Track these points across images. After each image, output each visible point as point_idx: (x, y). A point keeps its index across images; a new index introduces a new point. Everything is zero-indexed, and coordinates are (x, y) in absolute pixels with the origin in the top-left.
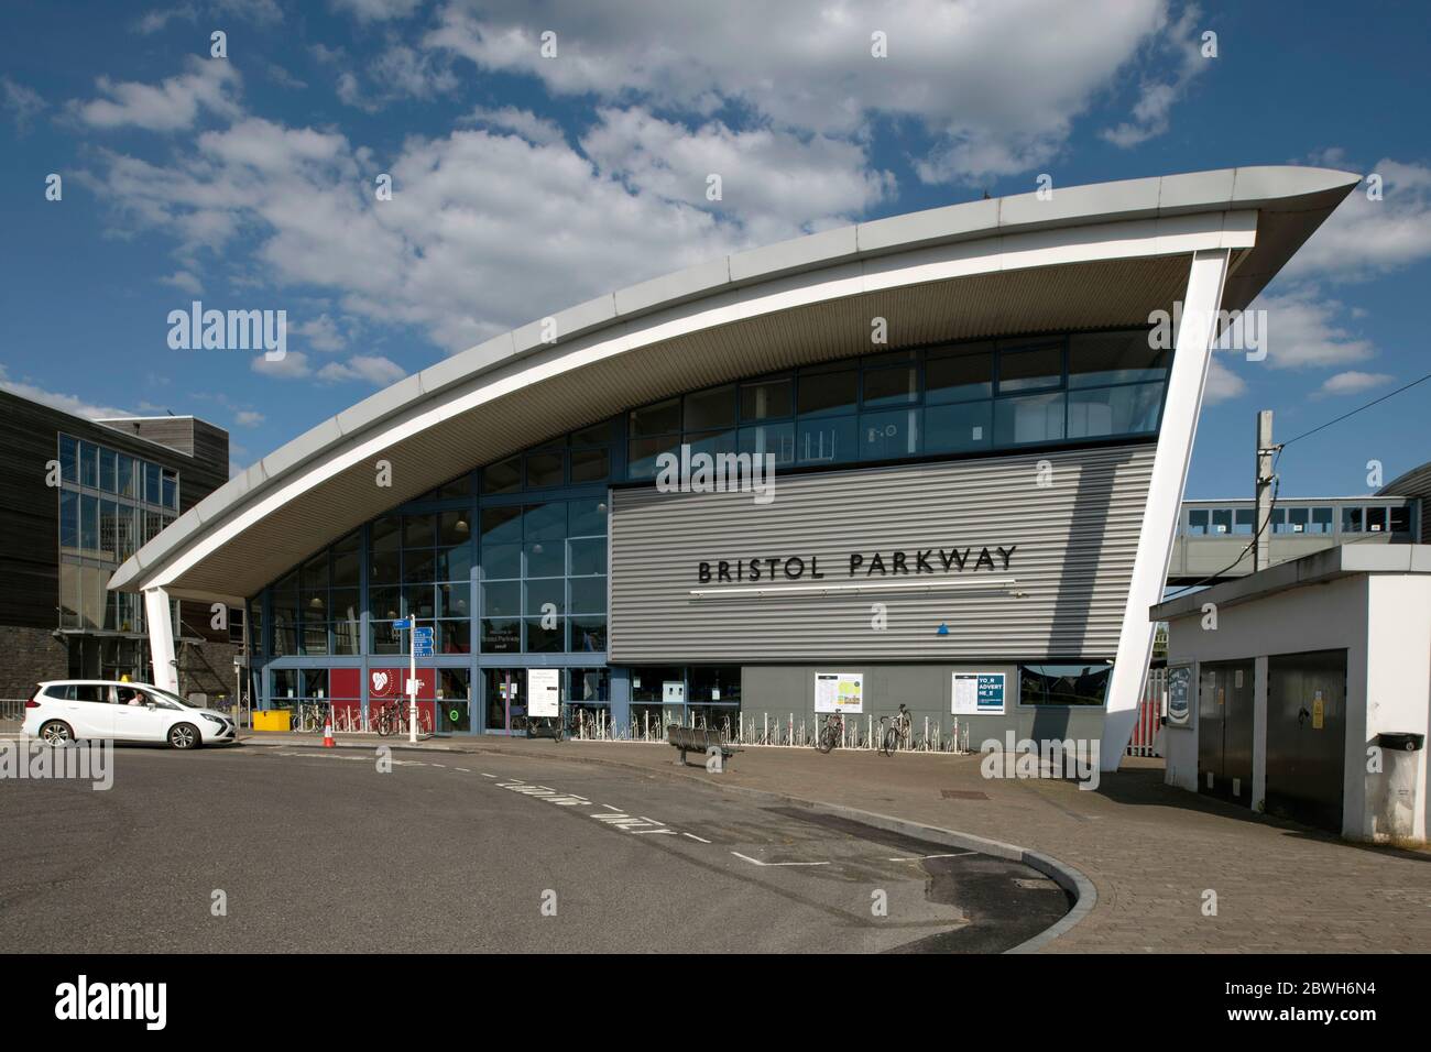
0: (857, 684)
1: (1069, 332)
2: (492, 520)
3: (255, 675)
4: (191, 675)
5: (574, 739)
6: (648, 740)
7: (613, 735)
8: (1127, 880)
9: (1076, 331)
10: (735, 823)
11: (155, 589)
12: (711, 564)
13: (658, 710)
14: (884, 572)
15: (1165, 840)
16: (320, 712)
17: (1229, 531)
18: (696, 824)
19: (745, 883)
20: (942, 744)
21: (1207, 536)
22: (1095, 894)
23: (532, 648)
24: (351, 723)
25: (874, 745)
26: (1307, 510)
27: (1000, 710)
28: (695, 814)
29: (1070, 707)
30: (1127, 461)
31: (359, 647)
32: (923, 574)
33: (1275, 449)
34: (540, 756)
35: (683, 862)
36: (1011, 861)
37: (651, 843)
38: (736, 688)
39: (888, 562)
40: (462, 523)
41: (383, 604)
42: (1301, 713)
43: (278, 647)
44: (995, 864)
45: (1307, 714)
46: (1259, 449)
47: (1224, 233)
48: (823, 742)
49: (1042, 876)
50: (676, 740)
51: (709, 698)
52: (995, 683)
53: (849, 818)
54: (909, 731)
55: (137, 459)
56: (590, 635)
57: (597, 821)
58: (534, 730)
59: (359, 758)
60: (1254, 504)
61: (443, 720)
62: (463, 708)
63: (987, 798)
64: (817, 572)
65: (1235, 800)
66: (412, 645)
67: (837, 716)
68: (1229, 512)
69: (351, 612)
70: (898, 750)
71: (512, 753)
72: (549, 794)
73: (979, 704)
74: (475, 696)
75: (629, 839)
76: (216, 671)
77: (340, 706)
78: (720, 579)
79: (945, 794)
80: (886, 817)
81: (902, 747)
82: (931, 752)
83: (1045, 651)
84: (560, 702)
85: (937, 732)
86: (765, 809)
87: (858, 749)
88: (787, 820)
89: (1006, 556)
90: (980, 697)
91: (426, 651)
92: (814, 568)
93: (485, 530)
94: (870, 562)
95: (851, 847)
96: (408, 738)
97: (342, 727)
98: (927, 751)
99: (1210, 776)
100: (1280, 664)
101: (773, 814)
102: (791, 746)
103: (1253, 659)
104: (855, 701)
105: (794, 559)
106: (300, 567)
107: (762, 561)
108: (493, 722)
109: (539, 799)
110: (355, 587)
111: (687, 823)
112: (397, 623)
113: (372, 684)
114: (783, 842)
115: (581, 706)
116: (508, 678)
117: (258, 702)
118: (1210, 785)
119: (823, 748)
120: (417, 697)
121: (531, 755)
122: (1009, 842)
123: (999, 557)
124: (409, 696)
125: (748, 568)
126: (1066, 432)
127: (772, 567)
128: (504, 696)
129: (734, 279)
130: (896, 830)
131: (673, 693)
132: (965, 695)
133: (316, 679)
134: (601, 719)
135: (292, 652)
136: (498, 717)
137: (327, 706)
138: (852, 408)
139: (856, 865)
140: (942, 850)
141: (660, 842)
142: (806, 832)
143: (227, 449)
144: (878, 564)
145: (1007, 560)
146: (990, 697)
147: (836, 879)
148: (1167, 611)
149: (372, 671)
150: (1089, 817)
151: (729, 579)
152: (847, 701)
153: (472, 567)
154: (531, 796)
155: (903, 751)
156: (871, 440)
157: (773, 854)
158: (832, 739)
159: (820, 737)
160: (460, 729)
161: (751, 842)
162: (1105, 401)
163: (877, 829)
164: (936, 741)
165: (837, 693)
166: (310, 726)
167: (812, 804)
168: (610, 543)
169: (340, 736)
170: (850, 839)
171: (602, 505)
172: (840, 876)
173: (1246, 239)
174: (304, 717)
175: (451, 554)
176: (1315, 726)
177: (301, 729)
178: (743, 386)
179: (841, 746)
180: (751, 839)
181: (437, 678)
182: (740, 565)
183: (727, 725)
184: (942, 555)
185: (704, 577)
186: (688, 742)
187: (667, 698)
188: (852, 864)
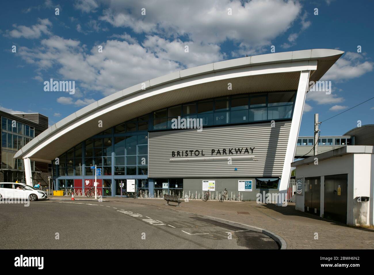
0: (213, 183)
1: (268, 92)
2: (117, 140)
3: (54, 181)
4: (38, 181)
5: (139, 198)
6: (159, 198)
7: (149, 197)
8: (294, 239)
9: (270, 92)
10: (182, 222)
11: (26, 158)
12: (175, 152)
13: (161, 190)
14: (220, 154)
15: (300, 226)
16: (71, 191)
17: (307, 144)
18: (171, 222)
19: (186, 240)
20: (236, 199)
21: (301, 146)
22: (286, 243)
23: (128, 174)
24: (79, 194)
25: (218, 199)
26: (326, 139)
27: (251, 190)
28: (171, 219)
29: (269, 189)
30: (283, 126)
31: (82, 174)
32: (231, 155)
33: (319, 123)
34: (129, 203)
35: (168, 234)
36: (259, 232)
37: (159, 228)
38: (182, 184)
39: (221, 151)
40: (109, 141)
41: (88, 162)
42: (334, 191)
43: (60, 173)
44: (255, 233)
45: (336, 191)
46: (315, 123)
47: (309, 66)
48: (205, 198)
49: (268, 237)
50: (166, 199)
51: (175, 187)
52: (249, 183)
53: (213, 220)
54: (227, 196)
55: (23, 124)
56: (144, 170)
57: (144, 222)
58: (128, 195)
59: (80, 203)
60: (314, 138)
61: (104, 193)
62: (110, 190)
63: (249, 214)
64: (203, 154)
65: (315, 214)
66: (96, 173)
67: (208, 192)
68: (307, 140)
69: (80, 164)
70: (224, 201)
71: (122, 202)
72: (131, 214)
73: (245, 188)
74: (113, 187)
75: (153, 227)
76: (45, 180)
77: (77, 189)
78: (178, 156)
79: (238, 213)
80: (224, 220)
81: (225, 200)
82: (233, 201)
83: (262, 175)
84: (135, 188)
85: (234, 196)
86: (190, 217)
87: (214, 200)
88: (196, 221)
89: (252, 150)
90: (245, 187)
91: (99, 175)
92: (202, 153)
93: (115, 143)
94: (217, 152)
95: (215, 229)
96: (94, 198)
97: (77, 195)
98: (232, 201)
99: (308, 208)
100: (327, 178)
101: (192, 219)
102: (196, 200)
103: (320, 177)
104: (213, 188)
105: (197, 151)
106: (66, 152)
107: (189, 151)
108: (118, 193)
109: (128, 215)
110: (81, 158)
111: (169, 222)
112: (92, 167)
113: (85, 183)
114: (196, 227)
115: (141, 189)
116: (122, 182)
117: (55, 188)
118: (308, 210)
119: (205, 200)
120: (97, 187)
121: (127, 202)
122: (258, 227)
123: (250, 150)
124: (95, 187)
125: (185, 153)
126: (267, 118)
127: (191, 153)
128: (121, 187)
129: (181, 77)
130: (226, 223)
131: (165, 186)
132: (242, 186)
133: (70, 182)
134: (146, 193)
135: (64, 175)
136: (119, 192)
137: (73, 189)
138: (212, 111)
139: (217, 234)
140: (239, 229)
141: (161, 228)
142: (202, 224)
143: (48, 122)
144: (219, 152)
145: (252, 151)
146: (248, 187)
147: (211, 239)
148: (296, 164)
149: (85, 180)
150: (278, 219)
151: (180, 156)
152: (211, 188)
153: (112, 152)
154: (126, 214)
155: (226, 201)
156: (217, 120)
157: (193, 231)
158: (207, 198)
159: (204, 197)
160: (109, 195)
161: (186, 227)
162: (277, 110)
163: (221, 223)
164: (234, 198)
165: (208, 186)
166: (69, 194)
167: (203, 216)
168: (148, 146)
169: (77, 197)
170: (214, 226)
171: (147, 137)
172: (213, 238)
173: (314, 68)
174: (67, 192)
175: (107, 149)
176: (338, 195)
177: (66, 195)
178: (183, 105)
179: (209, 200)
180: (186, 226)
181: (103, 182)
182: (183, 152)
183: (180, 194)
184: (236, 150)
185: (173, 155)
186: (169, 199)
187: (164, 187)
188: (215, 234)
